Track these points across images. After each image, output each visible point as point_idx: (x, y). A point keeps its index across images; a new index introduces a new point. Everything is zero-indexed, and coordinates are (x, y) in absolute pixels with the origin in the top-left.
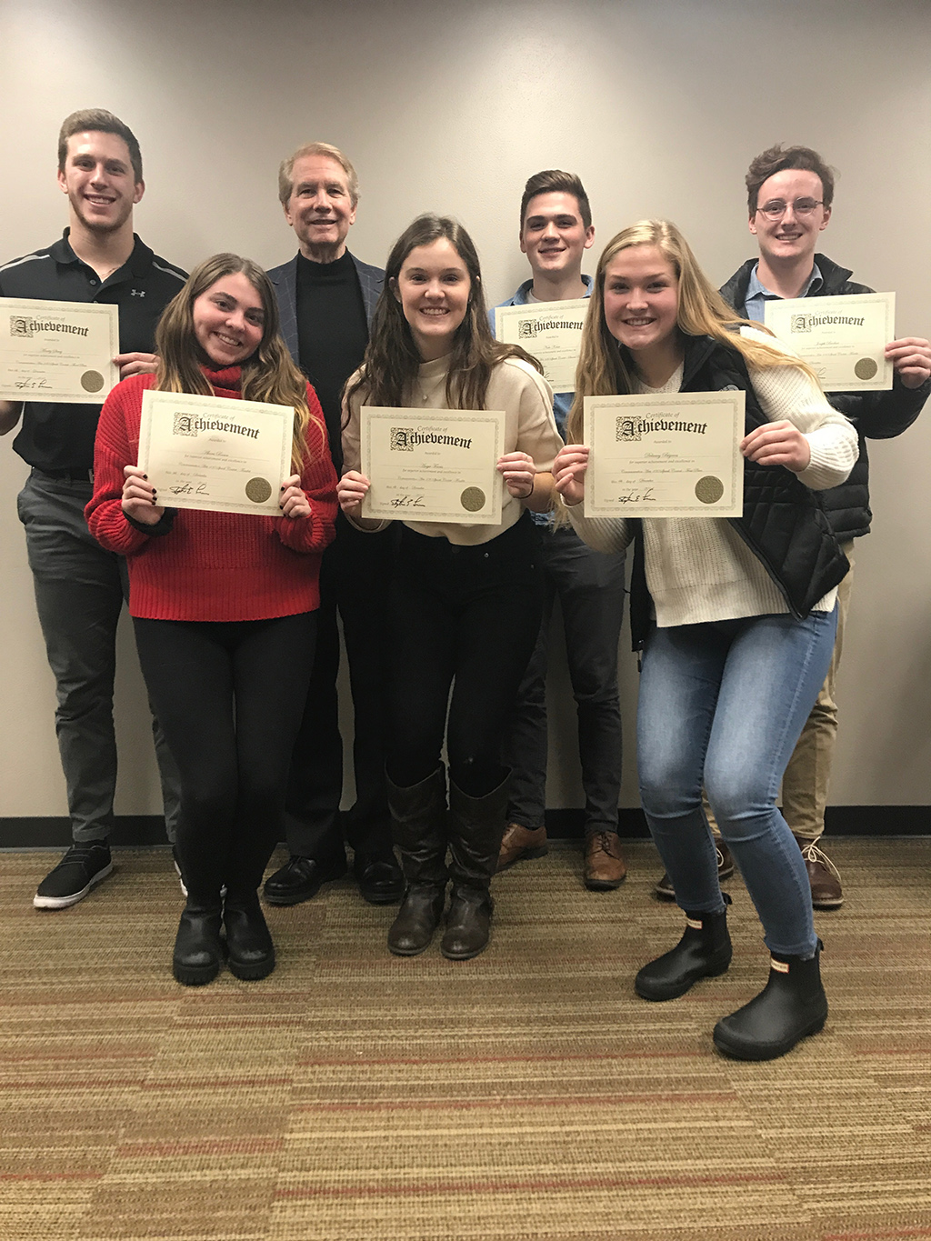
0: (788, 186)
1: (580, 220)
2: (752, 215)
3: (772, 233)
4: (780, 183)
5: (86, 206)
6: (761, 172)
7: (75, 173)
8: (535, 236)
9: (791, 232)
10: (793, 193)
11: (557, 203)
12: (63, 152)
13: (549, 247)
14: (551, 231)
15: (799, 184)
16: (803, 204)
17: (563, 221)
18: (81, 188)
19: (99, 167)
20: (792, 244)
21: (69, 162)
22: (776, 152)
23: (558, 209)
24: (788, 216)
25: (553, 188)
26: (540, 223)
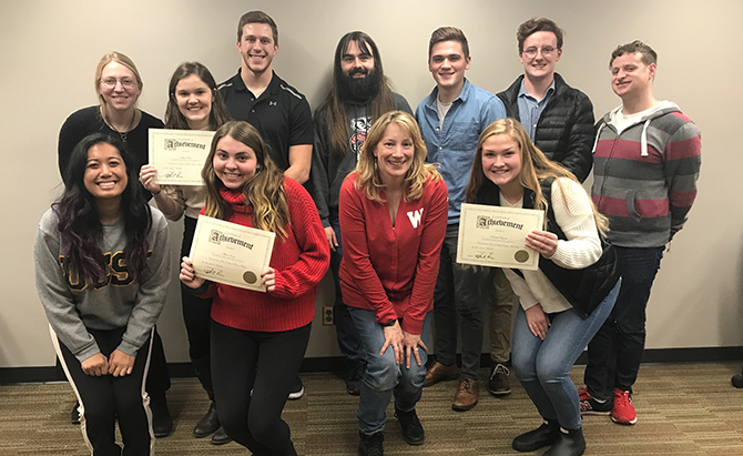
0: (539, 40)
1: (463, 56)
2: (521, 54)
3: (531, 63)
4: (536, 38)
5: (251, 60)
6: (524, 33)
7: (246, 45)
8: (437, 66)
9: (540, 63)
10: (542, 43)
11: (450, 48)
12: (240, 34)
13: (446, 72)
14: (446, 64)
15: (544, 38)
16: (546, 49)
17: (453, 58)
18: (249, 51)
19: (258, 41)
20: (541, 69)
21: (243, 38)
22: (533, 22)
23: (451, 52)
24: (539, 56)
25: (448, 39)
26: (440, 59)
